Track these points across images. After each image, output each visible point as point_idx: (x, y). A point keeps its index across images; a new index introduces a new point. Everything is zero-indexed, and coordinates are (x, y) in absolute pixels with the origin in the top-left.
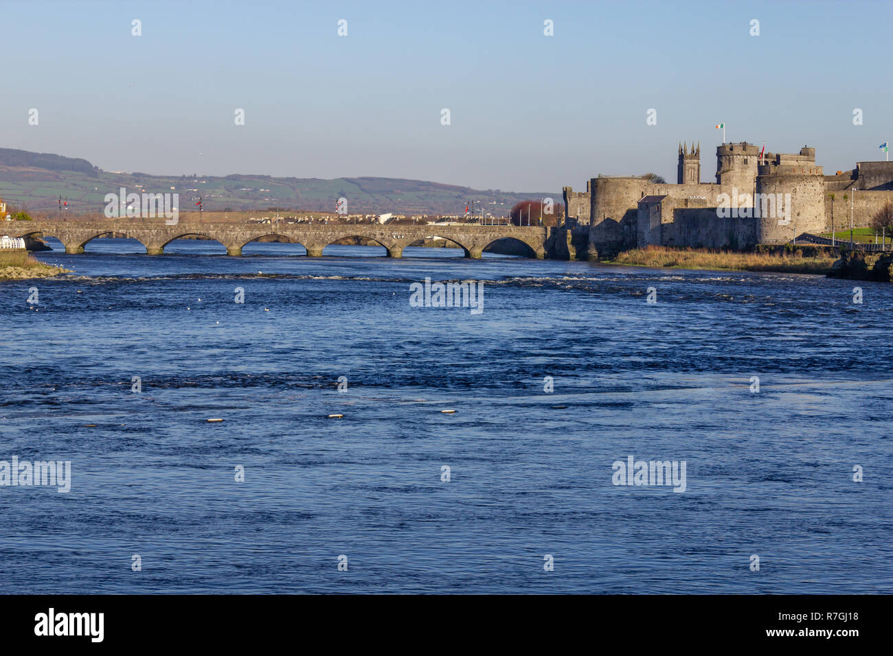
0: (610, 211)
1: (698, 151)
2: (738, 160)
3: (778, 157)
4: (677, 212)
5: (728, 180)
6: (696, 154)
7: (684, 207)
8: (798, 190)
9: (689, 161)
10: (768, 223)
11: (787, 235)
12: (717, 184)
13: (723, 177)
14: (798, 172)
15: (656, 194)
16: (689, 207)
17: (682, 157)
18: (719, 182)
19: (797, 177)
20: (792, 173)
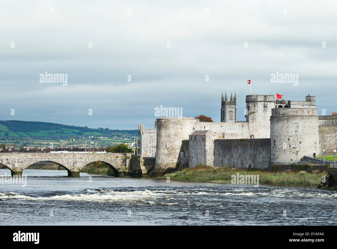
0: (170, 142)
1: (235, 99)
2: (260, 106)
3: (289, 102)
4: (216, 142)
5: (254, 119)
6: (233, 102)
7: (222, 138)
8: (300, 126)
9: (228, 106)
10: (279, 149)
11: (292, 158)
12: (246, 122)
13: (250, 117)
14: (300, 113)
15: (203, 129)
16: (225, 138)
17: (223, 104)
18: (247, 121)
19: (299, 116)
20: (296, 114)
